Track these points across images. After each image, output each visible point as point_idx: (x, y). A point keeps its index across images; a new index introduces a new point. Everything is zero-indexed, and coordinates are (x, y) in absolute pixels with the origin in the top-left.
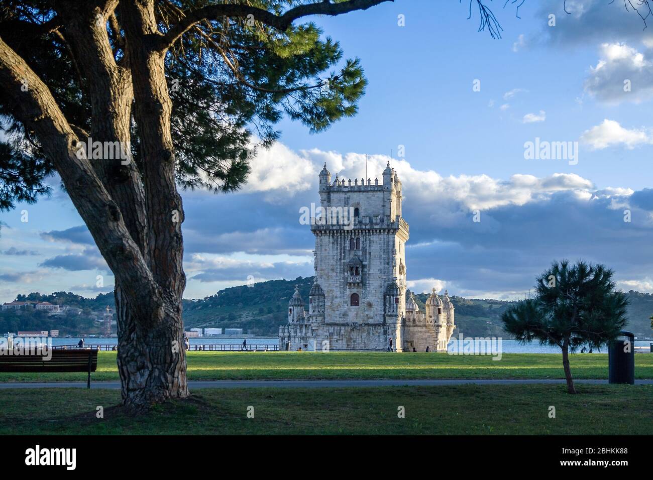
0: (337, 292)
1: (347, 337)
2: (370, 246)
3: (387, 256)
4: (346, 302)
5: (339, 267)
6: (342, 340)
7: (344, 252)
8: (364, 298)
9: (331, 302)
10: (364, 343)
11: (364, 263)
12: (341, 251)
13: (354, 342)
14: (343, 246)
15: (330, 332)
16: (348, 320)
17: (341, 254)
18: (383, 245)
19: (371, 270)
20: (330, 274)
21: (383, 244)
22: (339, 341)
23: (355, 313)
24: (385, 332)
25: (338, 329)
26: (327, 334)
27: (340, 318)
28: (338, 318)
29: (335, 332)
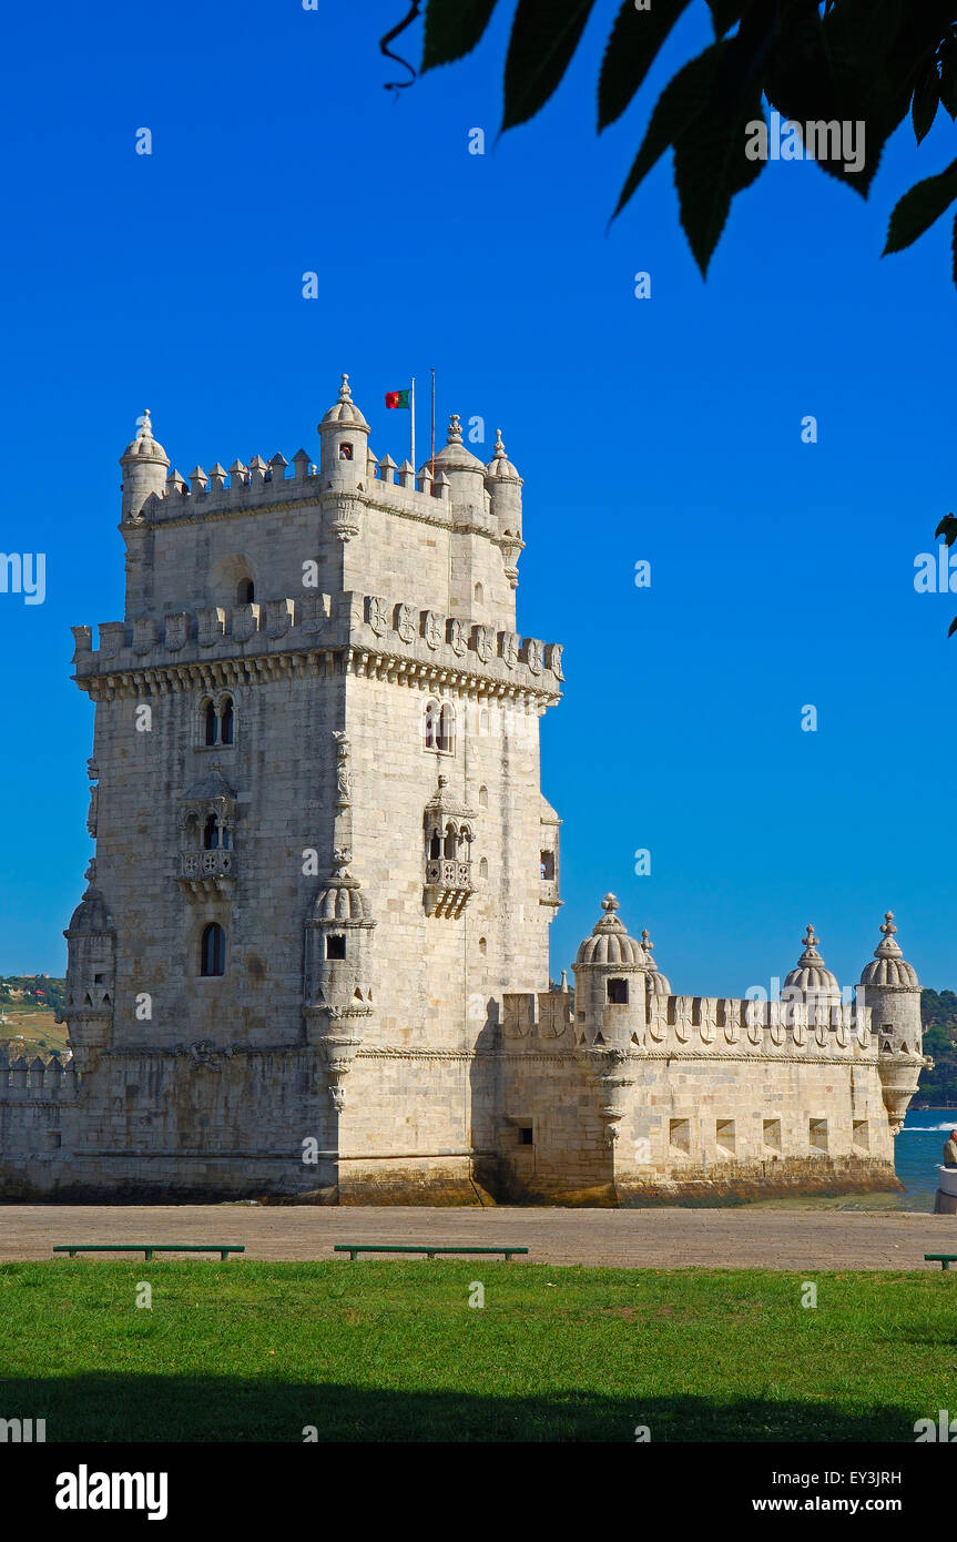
0: (155, 921)
1: (182, 1102)
2: (262, 730)
4: (180, 960)
5: (162, 819)
6: (165, 1114)
7: (180, 759)
8: (240, 943)
9: (136, 962)
10: (236, 1127)
11: (244, 798)
12: (170, 756)
13: (203, 1123)
15: (130, 1082)
16: (185, 1032)
17: (170, 768)
18: (303, 721)
19: (262, 826)
20: (134, 850)
21: (304, 714)
22: (155, 1121)
23: (209, 1001)
24: (306, 1086)
25: (155, 1069)
26: (120, 1091)
27: (160, 1025)
28: (156, 1024)
29: (146, 1081)
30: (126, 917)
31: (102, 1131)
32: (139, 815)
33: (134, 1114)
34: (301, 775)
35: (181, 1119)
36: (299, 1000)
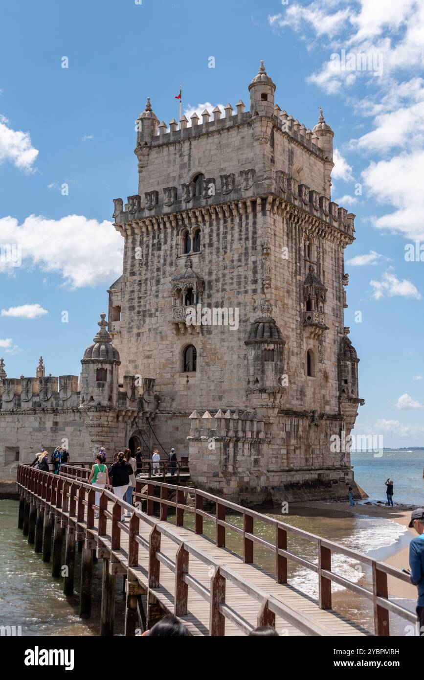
0: (293, 343)
1: (305, 441)
2: (323, 259)
3: (338, 284)
4: (303, 366)
5: (295, 289)
7: (300, 260)
8: (321, 362)
9: (288, 364)
12: (296, 257)
14: (298, 247)
16: (306, 404)
17: (296, 263)
18: (334, 264)
19: (326, 307)
20: (286, 301)
21: (334, 260)
23: (312, 390)
24: (341, 433)
25: (296, 423)
26: (283, 434)
27: (297, 399)
28: (295, 399)
29: (293, 430)
31: (277, 458)
32: (286, 283)
33: (289, 447)
34: (335, 288)
35: (306, 450)
36: (338, 394)
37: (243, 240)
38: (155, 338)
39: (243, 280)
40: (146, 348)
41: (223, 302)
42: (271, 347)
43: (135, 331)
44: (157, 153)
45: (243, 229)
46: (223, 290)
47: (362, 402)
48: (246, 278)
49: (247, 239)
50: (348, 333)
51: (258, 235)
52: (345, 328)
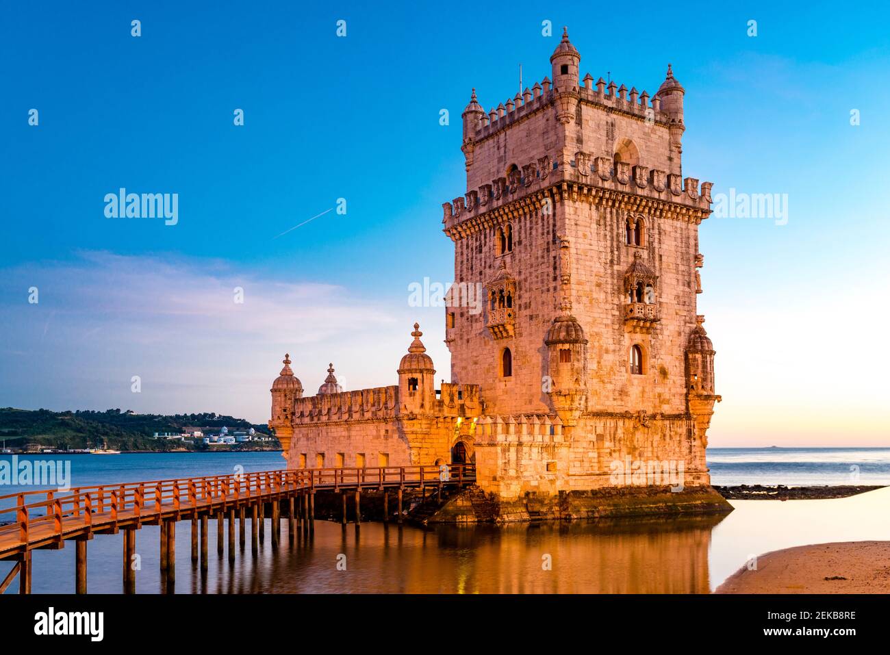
0: (607, 340)
1: (628, 443)
2: (659, 243)
3: (687, 267)
5: (609, 280)
6: (620, 451)
7: (618, 248)
8: (654, 357)
9: (599, 362)
10: (658, 457)
12: (612, 245)
13: (641, 455)
14: (615, 233)
15: (597, 433)
16: (629, 405)
17: (612, 252)
18: (680, 245)
19: (664, 296)
20: (595, 296)
21: (679, 240)
22: (614, 455)
23: (640, 388)
24: (690, 434)
25: (612, 425)
26: (593, 437)
27: (614, 399)
28: (611, 399)
29: (608, 432)
30: (591, 335)
31: (583, 461)
32: (596, 275)
33: (602, 451)
34: (680, 272)
35: (629, 453)
36: (685, 391)
37: (545, 234)
38: (480, 343)
39: (545, 277)
40: (475, 354)
41: (530, 302)
42: (567, 346)
43: (465, 337)
44: (480, 148)
45: (545, 223)
46: (531, 290)
47: (719, 398)
48: (548, 275)
49: (548, 233)
50: (701, 322)
51: (557, 228)
52: (698, 316)
